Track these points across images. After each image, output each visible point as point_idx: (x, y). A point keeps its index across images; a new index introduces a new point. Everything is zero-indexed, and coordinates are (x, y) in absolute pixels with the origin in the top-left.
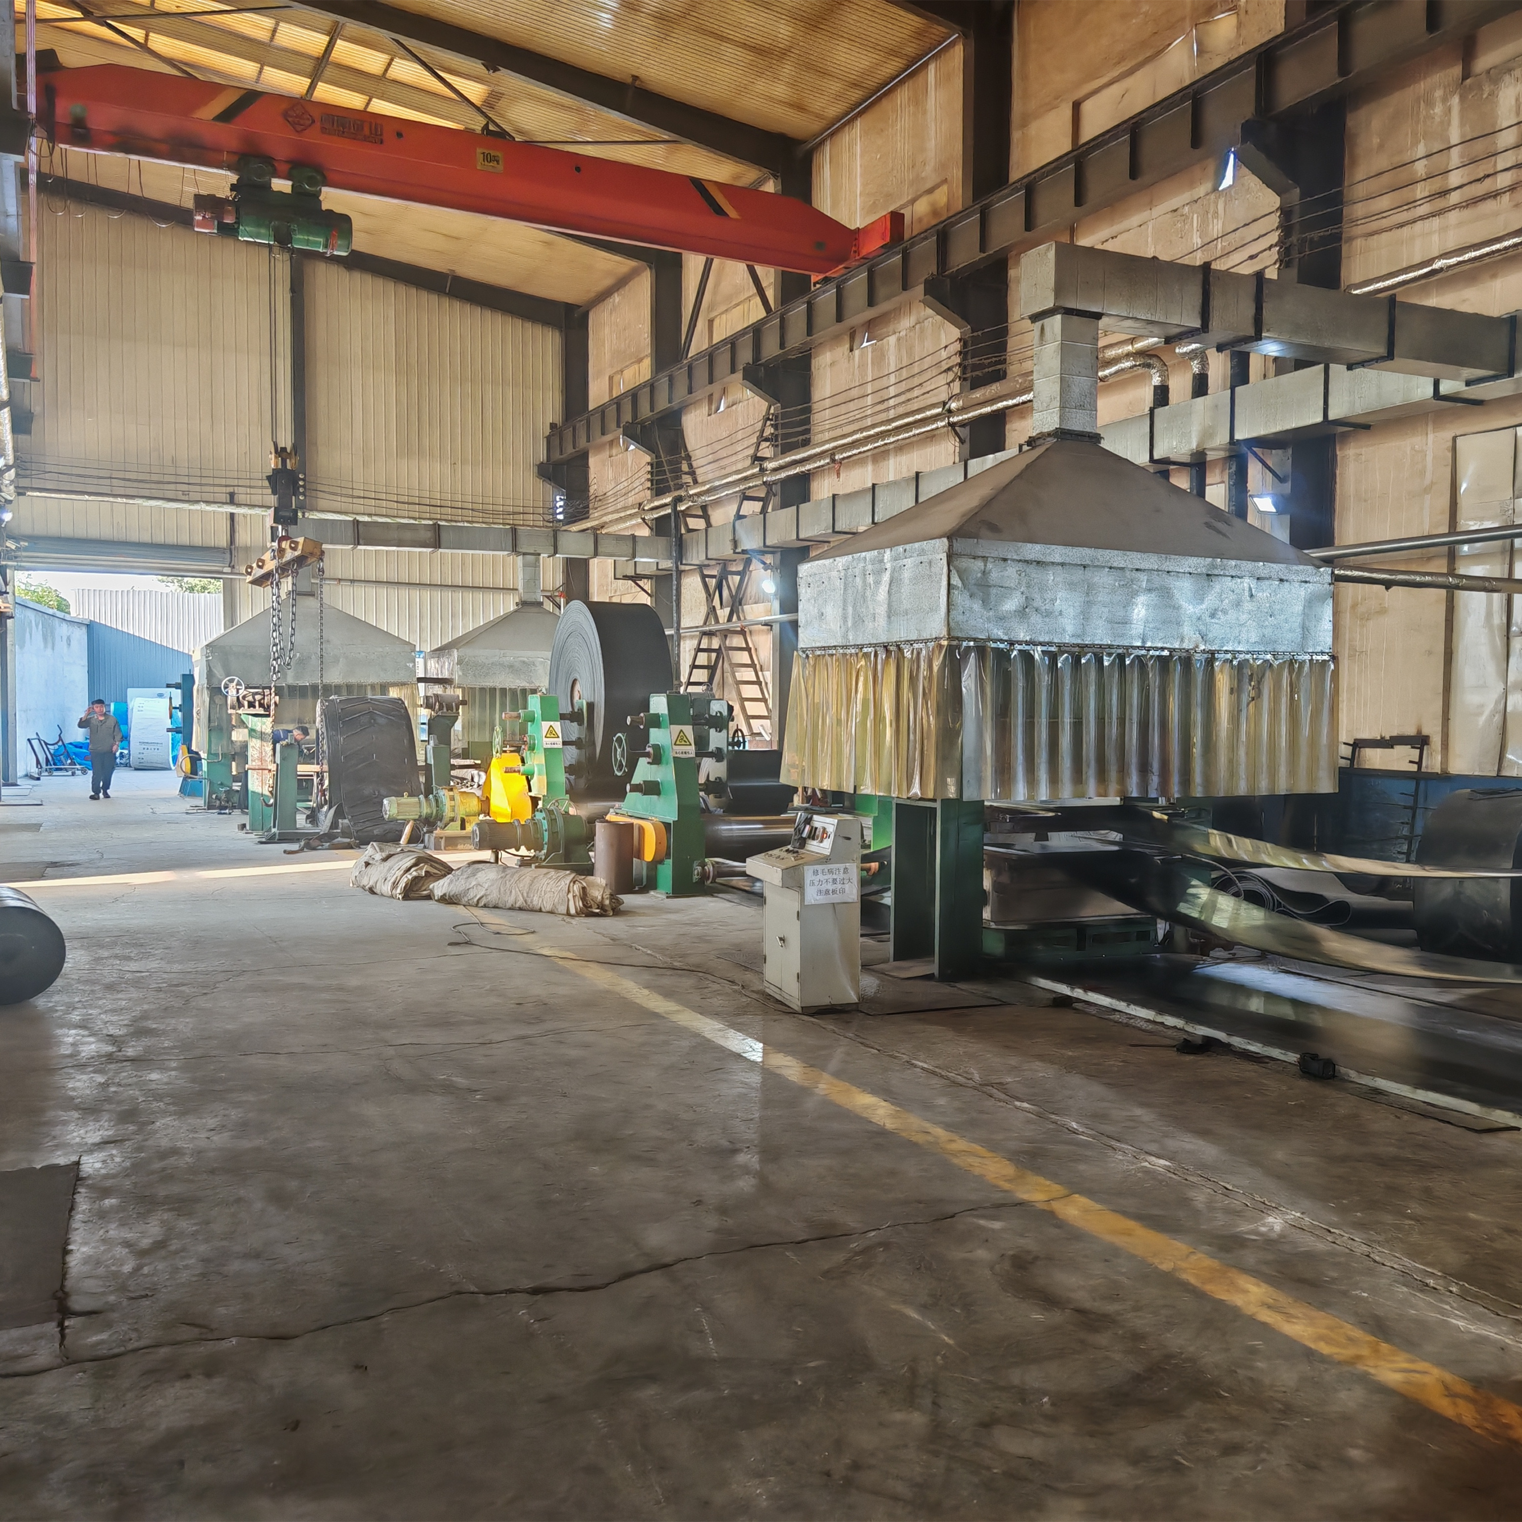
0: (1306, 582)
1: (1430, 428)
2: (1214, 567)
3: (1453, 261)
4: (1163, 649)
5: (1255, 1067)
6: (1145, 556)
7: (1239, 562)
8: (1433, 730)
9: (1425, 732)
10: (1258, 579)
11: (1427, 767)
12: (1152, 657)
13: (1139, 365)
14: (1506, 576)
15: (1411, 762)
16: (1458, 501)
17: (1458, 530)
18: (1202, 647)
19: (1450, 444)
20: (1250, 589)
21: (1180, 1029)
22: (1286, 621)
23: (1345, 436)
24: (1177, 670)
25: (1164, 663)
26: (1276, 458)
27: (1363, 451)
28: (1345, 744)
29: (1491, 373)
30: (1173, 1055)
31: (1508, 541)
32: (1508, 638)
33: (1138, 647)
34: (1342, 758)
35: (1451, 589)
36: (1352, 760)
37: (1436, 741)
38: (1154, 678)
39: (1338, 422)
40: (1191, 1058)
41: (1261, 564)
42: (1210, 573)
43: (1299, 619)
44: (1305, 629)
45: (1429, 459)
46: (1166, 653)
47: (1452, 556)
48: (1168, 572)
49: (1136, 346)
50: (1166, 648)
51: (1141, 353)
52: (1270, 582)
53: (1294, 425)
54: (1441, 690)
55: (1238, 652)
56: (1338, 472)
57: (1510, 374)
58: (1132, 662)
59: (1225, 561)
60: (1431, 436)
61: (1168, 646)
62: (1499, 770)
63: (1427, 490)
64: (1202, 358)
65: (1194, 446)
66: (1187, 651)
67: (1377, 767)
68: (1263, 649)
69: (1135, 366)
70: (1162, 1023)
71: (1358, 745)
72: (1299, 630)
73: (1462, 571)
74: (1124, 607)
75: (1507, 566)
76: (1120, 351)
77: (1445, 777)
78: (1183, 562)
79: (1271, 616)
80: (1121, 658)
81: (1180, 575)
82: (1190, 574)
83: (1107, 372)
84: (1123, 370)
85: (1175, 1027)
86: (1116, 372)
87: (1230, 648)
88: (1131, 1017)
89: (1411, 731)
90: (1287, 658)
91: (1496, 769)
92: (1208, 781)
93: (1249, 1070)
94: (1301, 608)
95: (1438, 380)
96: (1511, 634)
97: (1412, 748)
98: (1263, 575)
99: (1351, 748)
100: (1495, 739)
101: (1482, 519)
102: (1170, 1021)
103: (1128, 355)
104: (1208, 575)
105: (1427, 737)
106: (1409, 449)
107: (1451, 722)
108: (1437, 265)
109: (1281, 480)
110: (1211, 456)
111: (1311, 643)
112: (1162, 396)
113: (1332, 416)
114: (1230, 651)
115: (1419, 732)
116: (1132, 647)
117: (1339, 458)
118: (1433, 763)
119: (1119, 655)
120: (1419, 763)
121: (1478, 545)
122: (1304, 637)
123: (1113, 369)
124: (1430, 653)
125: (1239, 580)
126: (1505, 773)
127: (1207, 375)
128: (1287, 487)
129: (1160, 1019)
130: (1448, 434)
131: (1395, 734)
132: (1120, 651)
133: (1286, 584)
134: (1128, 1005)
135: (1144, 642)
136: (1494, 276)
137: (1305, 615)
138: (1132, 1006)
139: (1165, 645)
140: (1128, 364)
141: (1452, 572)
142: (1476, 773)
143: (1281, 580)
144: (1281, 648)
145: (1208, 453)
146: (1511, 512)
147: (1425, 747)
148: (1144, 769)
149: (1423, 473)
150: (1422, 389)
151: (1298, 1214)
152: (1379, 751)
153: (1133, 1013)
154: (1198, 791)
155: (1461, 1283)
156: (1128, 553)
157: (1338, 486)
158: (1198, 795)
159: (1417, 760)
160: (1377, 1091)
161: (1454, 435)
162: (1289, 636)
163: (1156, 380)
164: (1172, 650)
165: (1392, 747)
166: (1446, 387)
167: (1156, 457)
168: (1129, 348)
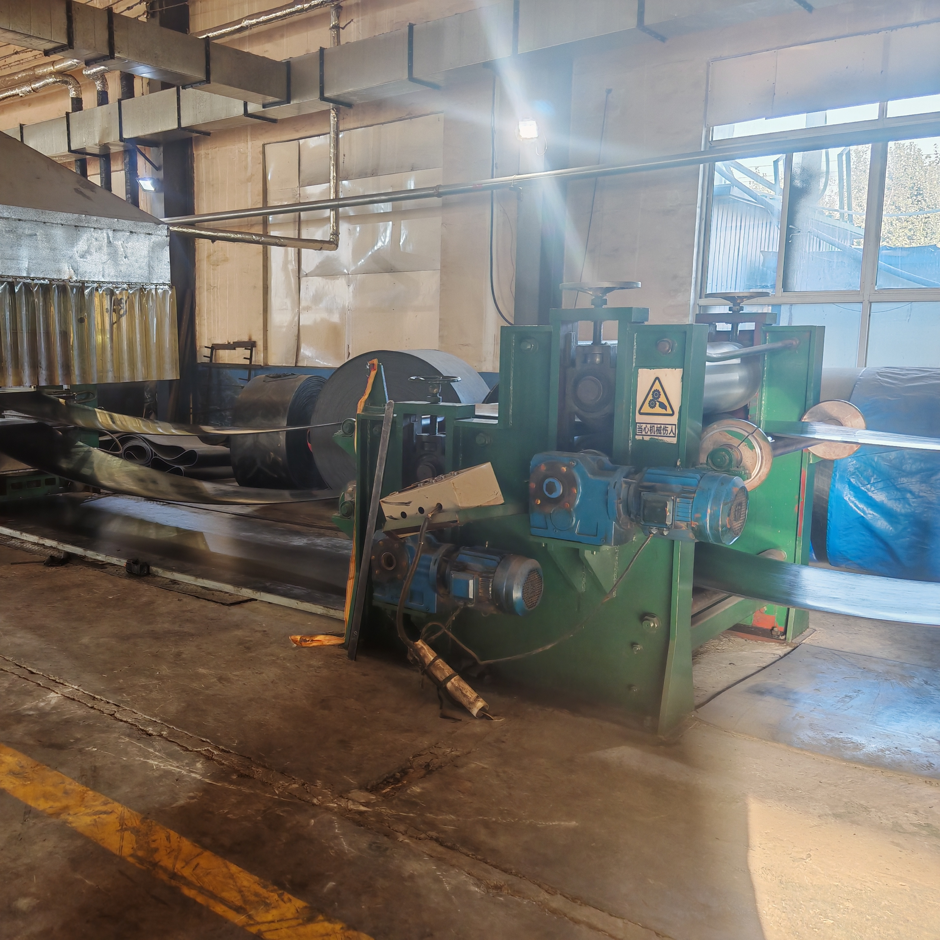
0: (149, 234)
1: (249, 138)
2: (81, 221)
3: (254, 21)
4: (44, 279)
5: (97, 572)
6: (25, 210)
7: (98, 218)
8: (258, 337)
9: (254, 339)
10: (114, 230)
11: (255, 361)
12: (36, 284)
13: (59, 81)
14: (297, 237)
15: (245, 358)
16: (268, 188)
17: (268, 205)
18: (75, 278)
19: (261, 149)
20: (108, 238)
21: (54, 548)
22: (137, 261)
23: (198, 140)
24: (55, 295)
25: (46, 289)
26: (152, 152)
27: (210, 151)
28: (206, 347)
29: (277, 100)
30: (40, 568)
31: (297, 213)
32: (299, 278)
33: (24, 277)
34: (205, 356)
35: (266, 245)
36: (211, 358)
37: (260, 344)
38: (39, 301)
39: (190, 129)
40: (54, 569)
41: (116, 220)
42: (77, 224)
43: (146, 260)
44: (150, 267)
45: (249, 159)
46: (46, 282)
47: (265, 223)
48: (44, 223)
49: (56, 67)
50: (46, 278)
51: (60, 73)
52: (123, 233)
53: (160, 130)
54: (262, 312)
55: (102, 282)
56: (195, 165)
57: (288, 101)
58: (20, 288)
59: (88, 217)
60: (250, 143)
61: (48, 276)
62: (296, 362)
63: (249, 180)
64: (103, 79)
65: (97, 141)
66: (63, 281)
67: (227, 362)
68: (121, 280)
69: (57, 82)
70: (43, 545)
71: (214, 348)
72: (146, 268)
73: (273, 233)
74: (12, 247)
75: (297, 232)
76: (45, 70)
77: (265, 368)
78: (56, 216)
79: (125, 257)
80: (12, 285)
81: (54, 225)
82: (62, 225)
83: (37, 85)
84: (48, 84)
85: (51, 547)
86: (44, 86)
87: (97, 280)
88: (23, 541)
89: (245, 339)
90: (138, 287)
91: (295, 362)
92: (84, 372)
93: (91, 573)
94: (146, 252)
95: (247, 103)
96: (301, 276)
97: (246, 349)
98: (117, 228)
99: (210, 350)
100: (293, 342)
101: (281, 200)
102: (48, 542)
103: (51, 74)
104: (75, 226)
105: (255, 342)
106: (237, 151)
107: (268, 332)
108: (245, 23)
109: (157, 169)
110: (114, 149)
111: (155, 277)
112: (77, 104)
113: (183, 125)
114: (96, 282)
115: (250, 339)
116: (19, 277)
117: (195, 156)
118: (259, 359)
119: (9, 283)
120: (250, 359)
121: (281, 216)
122: (150, 273)
123: (41, 83)
124: (255, 287)
125: (100, 231)
126: (299, 364)
127: (107, 93)
128: (161, 174)
129: (41, 542)
130: (259, 143)
131: (236, 340)
132: (10, 280)
133: (135, 236)
134: (21, 534)
135: (28, 273)
136: (282, 36)
137: (151, 258)
138: (24, 534)
139: (46, 276)
140: (51, 80)
141: (266, 235)
142: (284, 365)
143: (131, 232)
144: (134, 280)
145: (111, 147)
146: (298, 195)
147: (254, 348)
148: (35, 366)
149: (246, 168)
150: (237, 109)
151: (76, 687)
152: (227, 351)
153: (25, 538)
154: (76, 380)
155: (171, 727)
156: (11, 207)
157: (195, 175)
158: (77, 384)
159: (249, 357)
160: (174, 582)
161: (263, 143)
162: (139, 272)
163: (73, 94)
164: (51, 280)
165: (235, 349)
166: (253, 108)
167: (73, 148)
168: (51, 69)
